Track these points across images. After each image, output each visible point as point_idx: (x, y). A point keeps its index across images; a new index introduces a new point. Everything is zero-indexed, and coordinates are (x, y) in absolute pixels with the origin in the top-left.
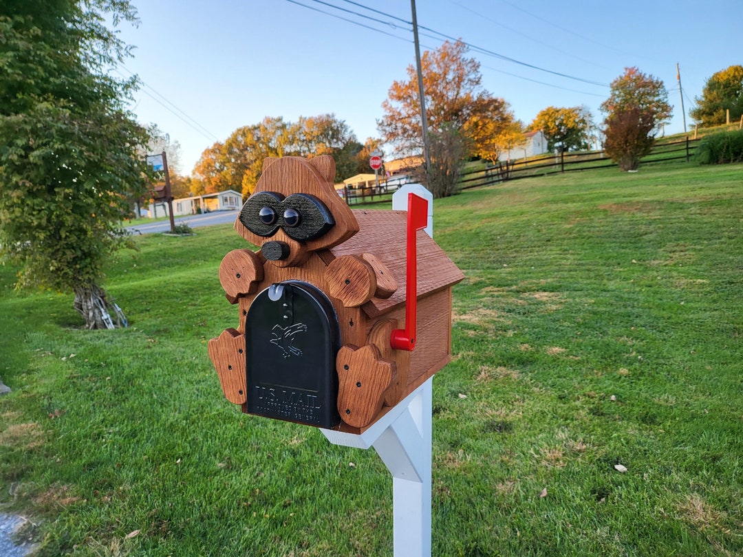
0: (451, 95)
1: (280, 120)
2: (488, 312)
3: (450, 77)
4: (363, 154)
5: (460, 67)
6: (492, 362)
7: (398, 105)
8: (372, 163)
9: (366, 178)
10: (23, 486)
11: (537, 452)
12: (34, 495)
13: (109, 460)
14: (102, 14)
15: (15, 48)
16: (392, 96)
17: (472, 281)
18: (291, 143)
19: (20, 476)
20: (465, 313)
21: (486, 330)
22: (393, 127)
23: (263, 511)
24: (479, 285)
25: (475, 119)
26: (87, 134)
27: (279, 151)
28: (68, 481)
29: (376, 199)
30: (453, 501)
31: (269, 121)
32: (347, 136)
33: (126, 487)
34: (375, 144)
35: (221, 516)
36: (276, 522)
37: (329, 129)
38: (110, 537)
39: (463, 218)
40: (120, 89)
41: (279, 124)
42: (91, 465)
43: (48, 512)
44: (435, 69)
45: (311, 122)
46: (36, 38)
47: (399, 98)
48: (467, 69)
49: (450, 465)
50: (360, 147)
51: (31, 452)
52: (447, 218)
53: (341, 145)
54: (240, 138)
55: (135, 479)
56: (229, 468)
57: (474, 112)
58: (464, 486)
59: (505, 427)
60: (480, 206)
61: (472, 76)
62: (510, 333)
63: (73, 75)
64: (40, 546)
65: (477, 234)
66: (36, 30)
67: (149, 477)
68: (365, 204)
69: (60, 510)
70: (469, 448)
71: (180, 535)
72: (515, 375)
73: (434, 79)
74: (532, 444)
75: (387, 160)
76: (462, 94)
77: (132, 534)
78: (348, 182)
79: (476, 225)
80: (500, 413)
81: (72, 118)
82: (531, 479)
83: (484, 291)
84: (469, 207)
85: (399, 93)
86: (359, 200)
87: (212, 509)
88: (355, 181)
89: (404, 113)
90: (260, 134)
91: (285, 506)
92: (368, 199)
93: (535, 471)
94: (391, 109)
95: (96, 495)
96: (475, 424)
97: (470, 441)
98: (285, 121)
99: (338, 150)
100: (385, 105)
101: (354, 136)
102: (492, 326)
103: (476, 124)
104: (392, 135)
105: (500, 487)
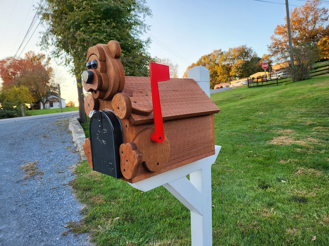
0: (310, 28)
1: (220, 50)
2: (313, 139)
3: (310, 19)
4: (260, 62)
5: (316, 13)
6: (306, 165)
7: (280, 37)
8: (263, 66)
9: (261, 74)
10: (88, 193)
11: (319, 216)
12: (90, 197)
13: (119, 188)
14: (139, 15)
15: (106, 32)
16: (276, 33)
17: (308, 123)
18: (225, 60)
19: (89, 189)
20: (299, 140)
21: (308, 149)
22: (277, 48)
23: (167, 219)
24: (311, 126)
25: (324, 39)
26: (129, 62)
27: (220, 65)
28: (103, 194)
29: (265, 83)
30: (259, 232)
31: (215, 51)
32: (252, 55)
33: (121, 200)
34: (267, 57)
35: (151, 218)
36: (171, 225)
37: (244, 52)
38: (109, 218)
39: (309, 91)
40: (144, 44)
41: (220, 53)
42: (112, 189)
43: (93, 205)
44: (301, 16)
45: (235, 50)
46: (114, 27)
47: (280, 33)
48: (320, 14)
49: (264, 215)
50: (259, 59)
51: (95, 181)
52: (300, 91)
53: (249, 59)
54: (203, 61)
55: (125, 197)
56: (161, 199)
57: (324, 36)
58: (268, 226)
59: (303, 200)
60: (322, 84)
61: (323, 17)
62: (323, 151)
63: (126, 39)
64: (87, 216)
65: (317, 99)
66: (114, 24)
67: (130, 197)
68: (258, 86)
69: (97, 204)
70: (278, 207)
71: (133, 222)
72: (319, 173)
73: (300, 22)
74: (316, 211)
75: (273, 64)
76: (317, 27)
77: (117, 218)
78: (252, 76)
79: (316, 95)
80: (302, 193)
81: (125, 56)
82: (309, 230)
83: (314, 129)
84: (315, 85)
85: (279, 31)
86: (255, 84)
87: (147, 214)
88: (255, 75)
89: (282, 40)
90: (211, 57)
91: (177, 219)
92: (260, 84)
93: (313, 226)
94: (275, 40)
95: (110, 201)
96: (285, 196)
97: (280, 205)
98: (222, 51)
99: (248, 62)
100: (272, 38)
101: (256, 55)
102: (312, 147)
103: (325, 42)
104: (276, 52)
105: (289, 231)
